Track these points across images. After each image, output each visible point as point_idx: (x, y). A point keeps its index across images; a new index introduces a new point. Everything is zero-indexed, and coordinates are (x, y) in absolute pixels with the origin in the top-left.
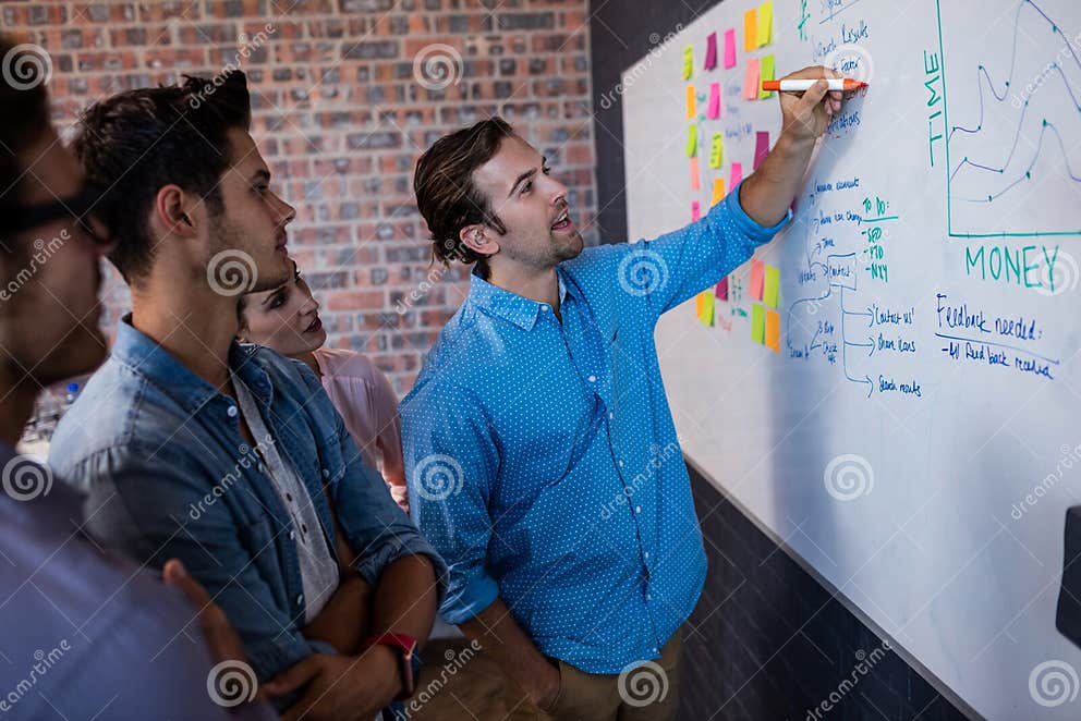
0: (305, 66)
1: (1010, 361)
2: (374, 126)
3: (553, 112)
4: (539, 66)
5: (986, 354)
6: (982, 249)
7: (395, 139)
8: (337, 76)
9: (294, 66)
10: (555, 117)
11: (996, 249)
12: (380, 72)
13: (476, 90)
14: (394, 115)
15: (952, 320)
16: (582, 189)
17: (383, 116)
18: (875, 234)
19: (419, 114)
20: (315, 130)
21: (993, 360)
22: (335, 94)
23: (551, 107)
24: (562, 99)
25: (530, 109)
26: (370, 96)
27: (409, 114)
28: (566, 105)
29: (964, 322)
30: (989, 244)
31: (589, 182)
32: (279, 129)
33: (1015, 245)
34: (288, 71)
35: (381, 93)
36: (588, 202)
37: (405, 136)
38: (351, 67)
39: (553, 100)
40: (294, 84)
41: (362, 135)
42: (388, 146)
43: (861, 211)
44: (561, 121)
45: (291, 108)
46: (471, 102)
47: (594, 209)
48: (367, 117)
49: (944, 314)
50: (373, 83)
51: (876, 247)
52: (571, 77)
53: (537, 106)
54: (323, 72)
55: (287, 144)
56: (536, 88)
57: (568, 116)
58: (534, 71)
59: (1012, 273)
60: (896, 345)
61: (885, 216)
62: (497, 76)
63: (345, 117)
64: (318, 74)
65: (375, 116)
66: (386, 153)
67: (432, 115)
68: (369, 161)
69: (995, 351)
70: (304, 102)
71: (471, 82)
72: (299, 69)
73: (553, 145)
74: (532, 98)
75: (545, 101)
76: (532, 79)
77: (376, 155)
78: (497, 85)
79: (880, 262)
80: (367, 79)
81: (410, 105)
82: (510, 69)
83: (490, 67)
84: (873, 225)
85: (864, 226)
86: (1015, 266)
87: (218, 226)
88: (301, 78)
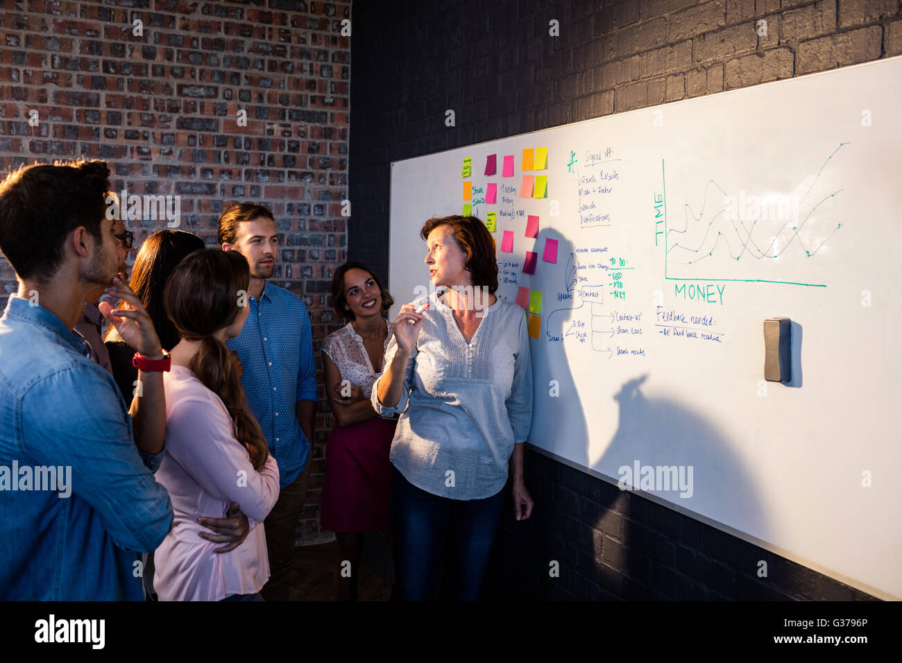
0: (151, 130)
1: (699, 335)
2: (197, 178)
3: (322, 180)
4: (315, 147)
5: (685, 333)
6: (684, 286)
7: (211, 189)
8: (172, 139)
9: (141, 129)
10: (323, 183)
11: (692, 286)
12: (204, 140)
13: (271, 159)
14: (211, 171)
15: (666, 318)
16: (338, 234)
17: (205, 171)
18: (617, 276)
19: (230, 173)
20: (153, 177)
21: (689, 335)
22: (170, 153)
23: (321, 176)
24: (329, 171)
25: (307, 175)
26: (194, 157)
27: (222, 172)
28: (331, 175)
29: (673, 318)
30: (688, 284)
31: (343, 230)
32: (126, 174)
33: (702, 284)
34: (137, 132)
35: (204, 155)
36: (342, 244)
37: (218, 188)
38: (183, 135)
39: (323, 171)
40: (140, 142)
41: (187, 183)
42: (206, 193)
43: (609, 264)
44: (327, 186)
45: (136, 159)
46: (266, 168)
47: (346, 248)
48: (192, 171)
49: (661, 315)
50: (198, 148)
51: (618, 282)
52: (336, 157)
53: (312, 175)
54: (163, 135)
55: (131, 185)
56: (312, 163)
57: (332, 183)
58: (311, 150)
59: (701, 297)
60: (629, 331)
61: (624, 267)
62: (286, 152)
63: (177, 169)
64: (159, 137)
65: (198, 170)
66: (203, 198)
67: (239, 174)
68: (192, 202)
69: (690, 331)
70: (146, 155)
71: (268, 153)
72: (145, 132)
73: (321, 202)
74: (309, 169)
75: (317, 171)
76: (309, 156)
77: (196, 199)
78: (285, 157)
79: (620, 290)
80: (194, 145)
81: (223, 165)
82: (295, 148)
83: (282, 144)
84: (616, 272)
85: (610, 272)
86: (702, 293)
87: (98, 251)
88: (146, 138)
